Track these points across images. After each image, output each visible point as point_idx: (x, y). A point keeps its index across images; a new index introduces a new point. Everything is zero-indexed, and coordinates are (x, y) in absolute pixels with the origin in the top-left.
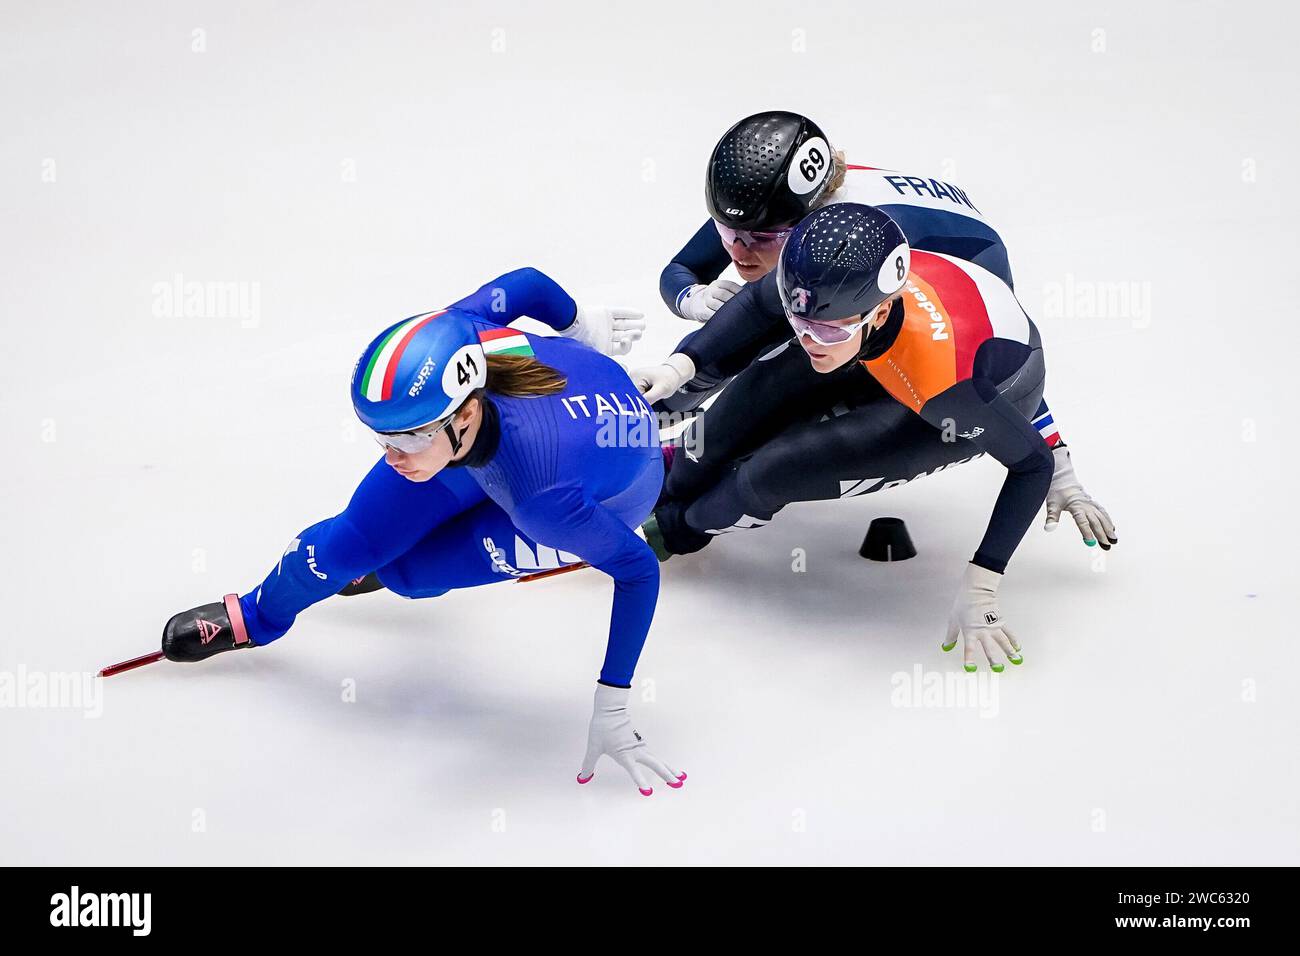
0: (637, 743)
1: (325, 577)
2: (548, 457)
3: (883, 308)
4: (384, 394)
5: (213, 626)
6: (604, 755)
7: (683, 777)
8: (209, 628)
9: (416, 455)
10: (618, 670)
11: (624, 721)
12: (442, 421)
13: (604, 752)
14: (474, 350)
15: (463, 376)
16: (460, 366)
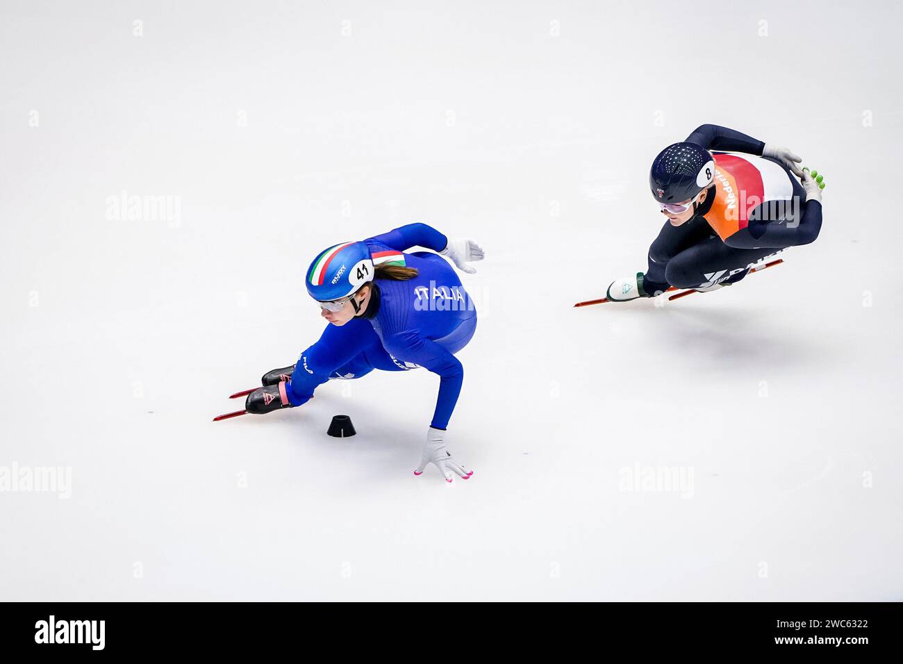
0: (447, 457)
1: (312, 372)
2: (399, 319)
3: (703, 193)
4: (319, 283)
5: (271, 396)
6: (430, 463)
7: (471, 474)
8: (269, 397)
9: (336, 313)
10: (440, 421)
11: (442, 445)
12: (349, 296)
13: (430, 461)
14: (367, 263)
15: (360, 275)
16: (359, 270)
